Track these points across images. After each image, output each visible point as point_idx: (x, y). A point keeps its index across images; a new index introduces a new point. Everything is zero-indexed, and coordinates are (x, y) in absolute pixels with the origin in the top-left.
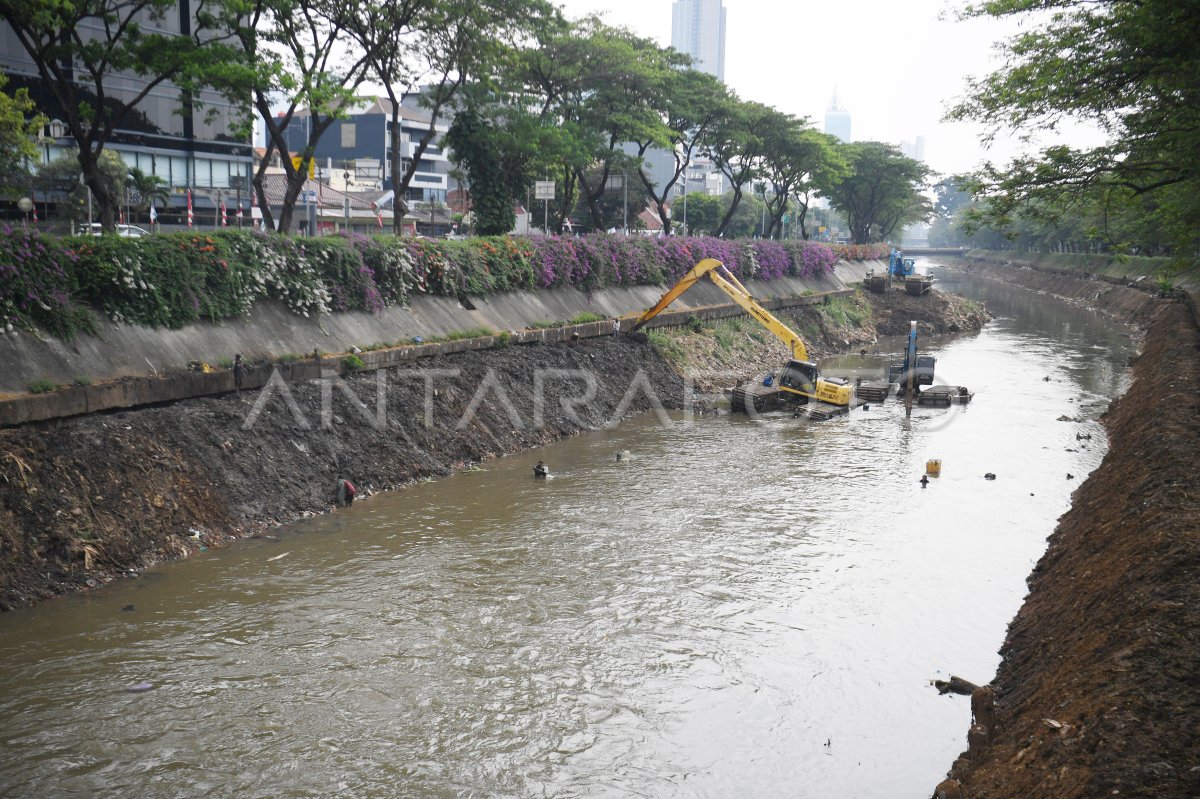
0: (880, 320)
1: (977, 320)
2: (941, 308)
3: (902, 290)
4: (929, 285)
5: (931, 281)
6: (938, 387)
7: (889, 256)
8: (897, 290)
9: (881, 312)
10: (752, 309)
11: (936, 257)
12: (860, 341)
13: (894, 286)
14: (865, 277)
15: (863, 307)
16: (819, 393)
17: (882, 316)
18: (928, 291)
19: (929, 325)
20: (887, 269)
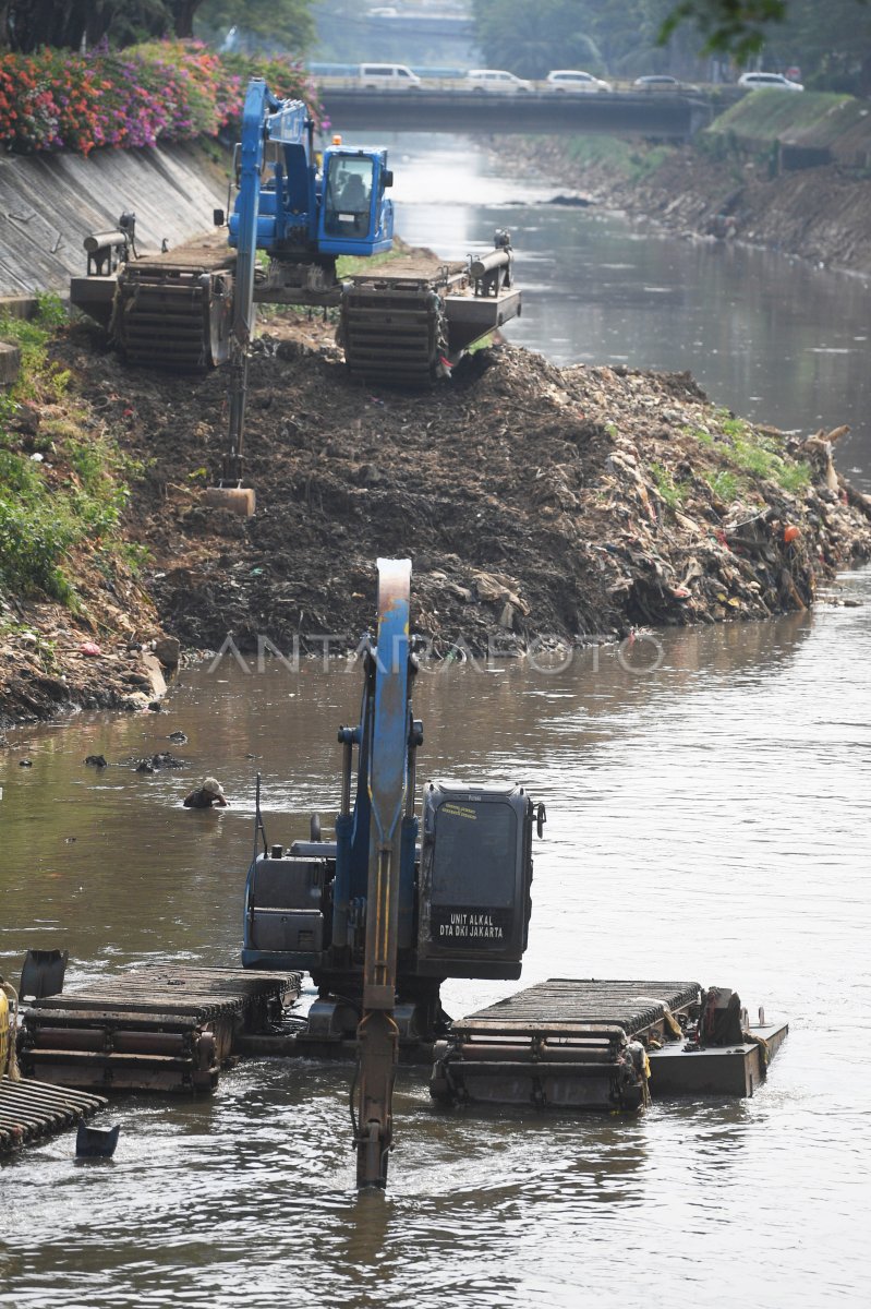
1: (785, 545)
2: (562, 471)
3: (316, 357)
4: (484, 319)
5: (504, 297)
7: (233, 129)
8: (289, 351)
9: (188, 496)
11: (522, 141)
12: (55, 692)
13: (266, 326)
14: (78, 265)
15: (66, 465)
17: (195, 526)
18: (483, 360)
19: (488, 581)
20: (218, 217)
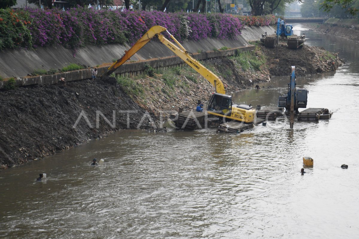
0: (272, 66)
1: (333, 64)
2: (310, 57)
3: (285, 46)
4: (302, 42)
5: (304, 40)
6: (310, 109)
7: (276, 23)
8: (282, 46)
9: (272, 60)
10: (187, 59)
11: (306, 24)
12: (259, 80)
13: (280, 43)
14: (261, 37)
15: (260, 57)
16: (234, 115)
17: (273, 63)
18: (302, 46)
19: (303, 69)
20: (275, 32)
